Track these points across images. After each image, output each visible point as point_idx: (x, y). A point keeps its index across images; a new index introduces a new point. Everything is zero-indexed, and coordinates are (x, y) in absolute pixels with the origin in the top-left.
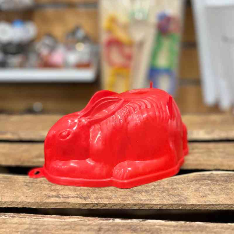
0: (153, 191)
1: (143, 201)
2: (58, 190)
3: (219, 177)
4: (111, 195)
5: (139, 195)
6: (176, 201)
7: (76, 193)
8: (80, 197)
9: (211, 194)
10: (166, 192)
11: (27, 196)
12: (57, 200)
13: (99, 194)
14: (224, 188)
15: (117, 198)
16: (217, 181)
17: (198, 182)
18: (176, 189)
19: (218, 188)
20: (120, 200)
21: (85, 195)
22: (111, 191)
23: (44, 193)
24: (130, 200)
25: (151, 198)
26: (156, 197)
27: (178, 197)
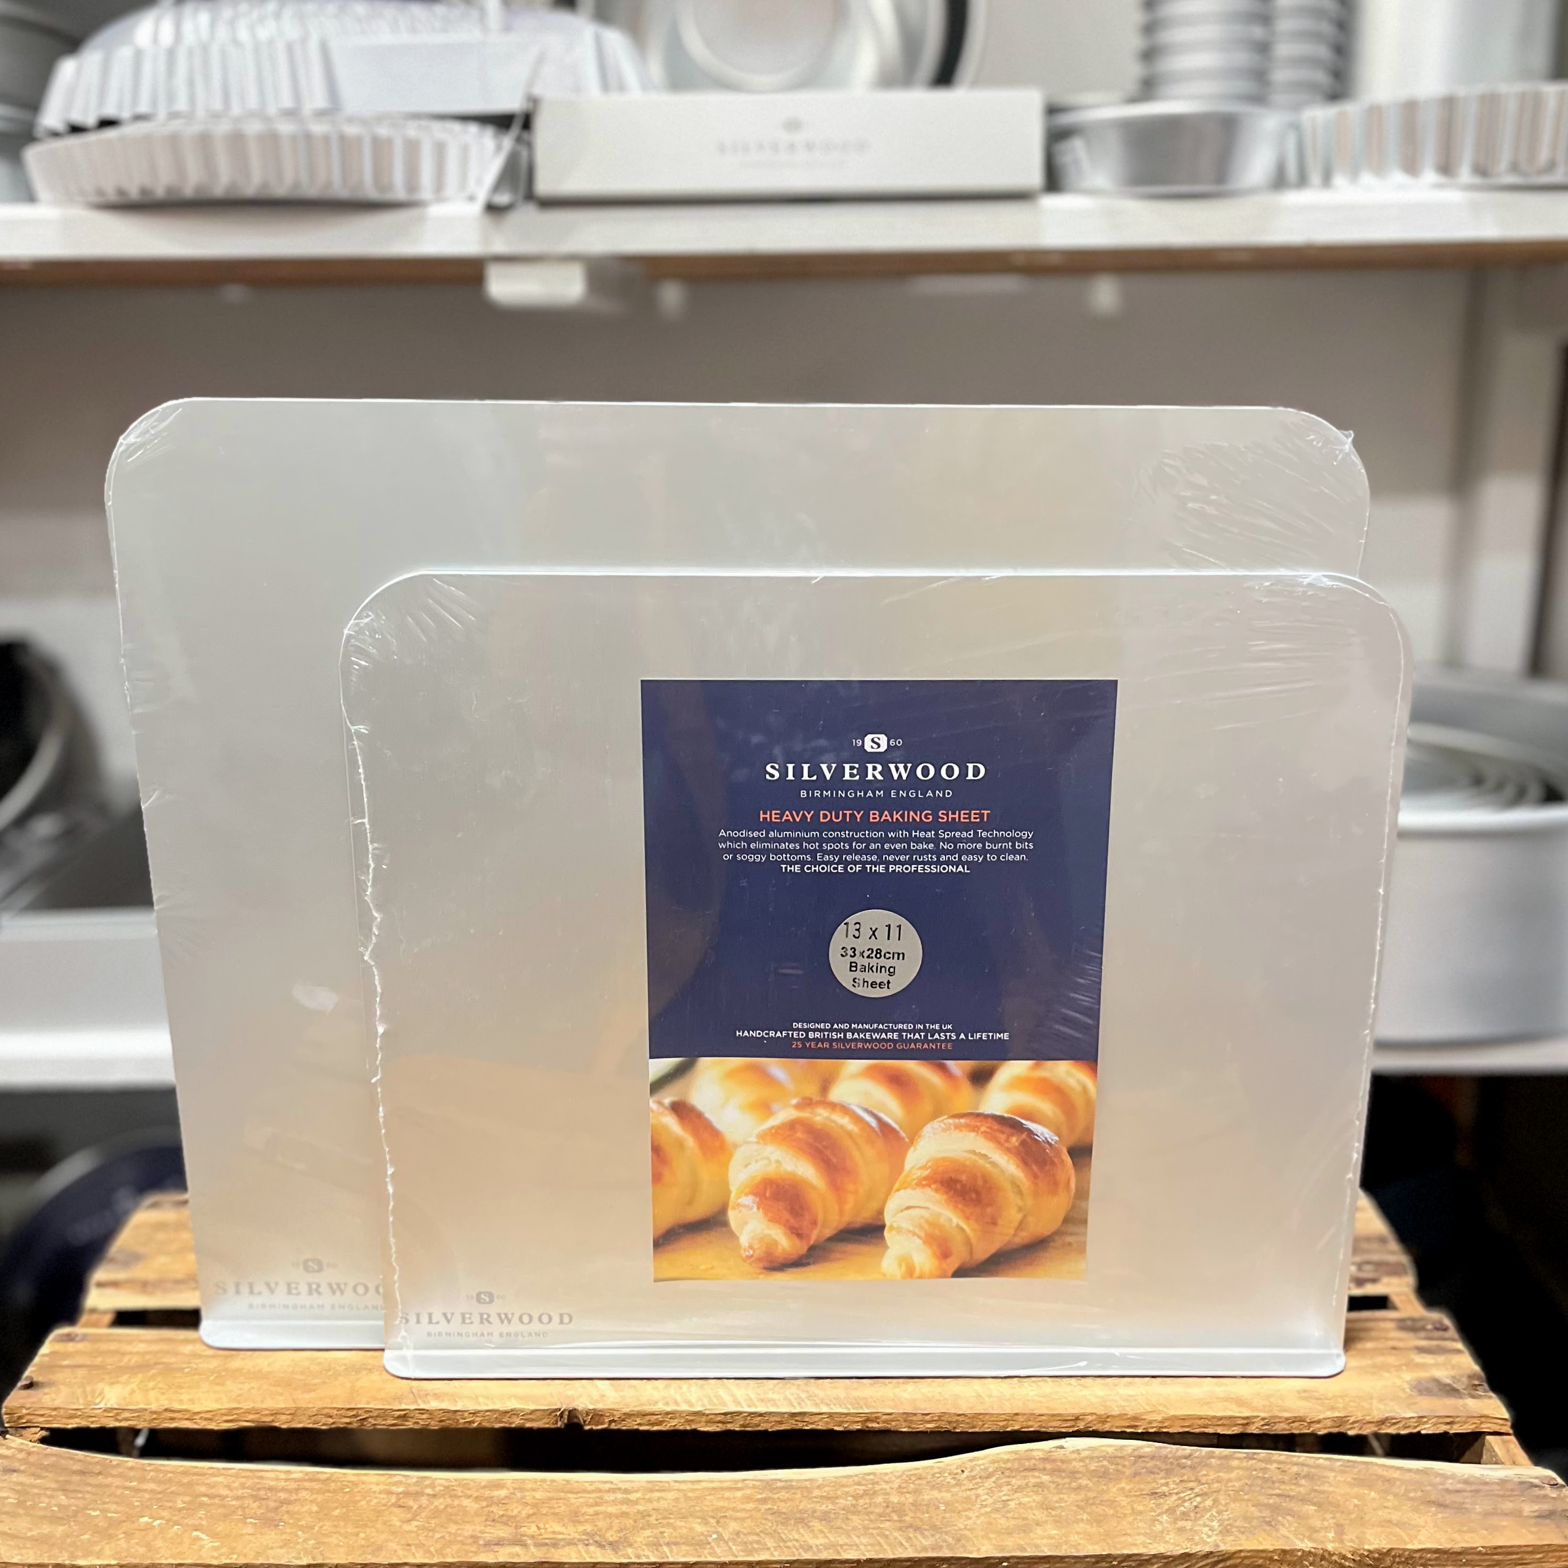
0: (850, 1517)
1: (815, 1549)
2: (515, 1517)
3: (1082, 1460)
4: (702, 1534)
5: (802, 1531)
6: (925, 1549)
7: (581, 1528)
8: (596, 1542)
9: (1046, 1522)
10: (895, 1517)
11: (409, 1545)
12: (518, 1555)
13: (662, 1530)
14: (1091, 1501)
15: (727, 1543)
16: (1073, 1474)
17: (1008, 1480)
18: (931, 1505)
19: (1071, 1498)
20: (734, 1548)
21: (611, 1536)
22: (703, 1518)
23: (468, 1530)
24: (768, 1549)
25: (842, 1540)
26: (858, 1537)
27: (933, 1536)
